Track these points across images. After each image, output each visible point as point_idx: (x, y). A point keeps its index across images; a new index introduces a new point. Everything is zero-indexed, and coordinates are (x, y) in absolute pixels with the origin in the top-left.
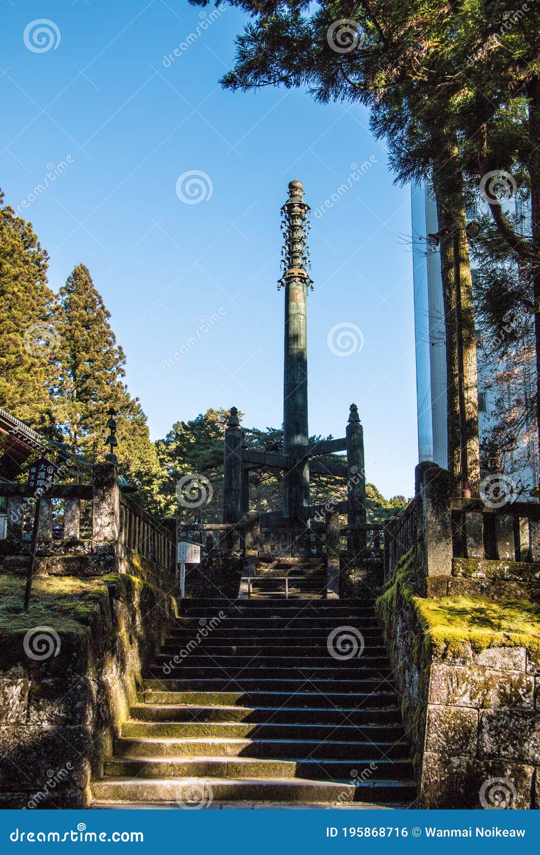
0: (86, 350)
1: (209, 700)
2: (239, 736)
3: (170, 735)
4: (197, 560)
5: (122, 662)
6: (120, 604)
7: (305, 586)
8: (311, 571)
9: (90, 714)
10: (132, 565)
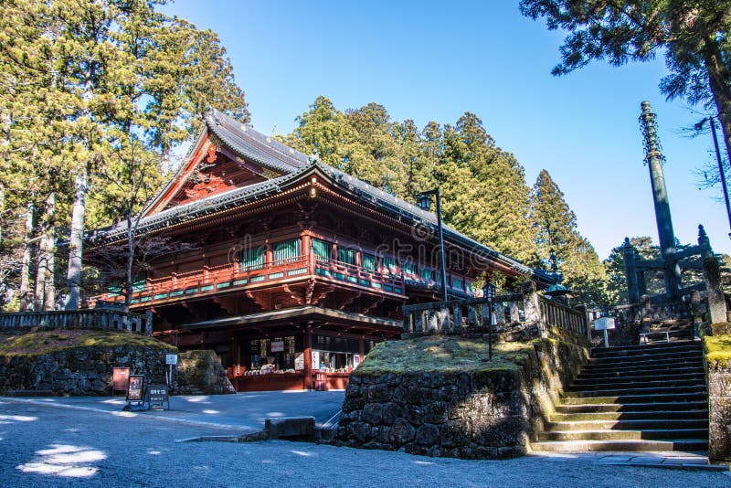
0: (553, 215)
1: (601, 401)
2: (613, 419)
3: (575, 420)
4: (613, 327)
5: (547, 384)
6: (543, 354)
7: (680, 335)
8: (684, 327)
9: (525, 410)
10: (551, 333)
